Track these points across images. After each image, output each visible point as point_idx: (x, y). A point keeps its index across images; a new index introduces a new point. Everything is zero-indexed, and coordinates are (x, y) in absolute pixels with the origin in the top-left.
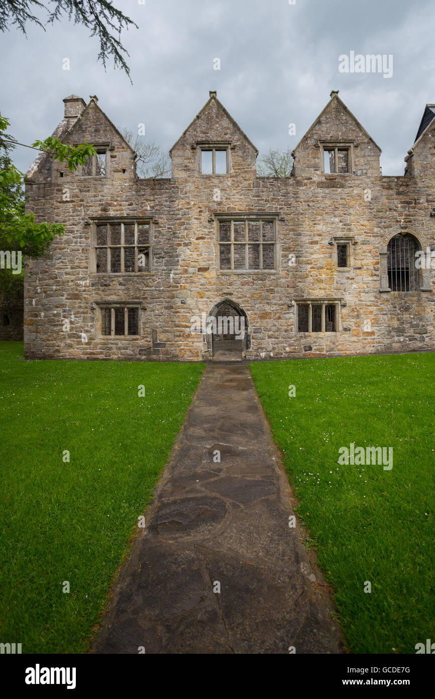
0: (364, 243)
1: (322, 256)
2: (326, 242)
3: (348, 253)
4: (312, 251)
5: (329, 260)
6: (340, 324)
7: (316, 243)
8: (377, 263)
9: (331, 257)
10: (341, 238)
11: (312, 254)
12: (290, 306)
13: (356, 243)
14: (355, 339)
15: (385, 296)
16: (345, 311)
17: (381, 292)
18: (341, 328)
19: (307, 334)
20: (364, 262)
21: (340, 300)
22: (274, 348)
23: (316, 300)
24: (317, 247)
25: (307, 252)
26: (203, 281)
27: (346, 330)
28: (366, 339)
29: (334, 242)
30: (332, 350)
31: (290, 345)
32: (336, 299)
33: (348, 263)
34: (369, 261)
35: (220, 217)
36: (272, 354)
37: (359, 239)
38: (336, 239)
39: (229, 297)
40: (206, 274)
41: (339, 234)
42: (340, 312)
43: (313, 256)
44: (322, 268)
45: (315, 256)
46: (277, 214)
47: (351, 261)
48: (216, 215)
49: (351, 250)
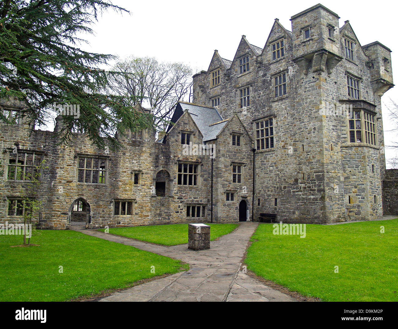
0: (146, 173)
1: (128, 178)
2: (129, 172)
3: (139, 178)
4: (123, 176)
5: (131, 180)
6: (134, 212)
7: (125, 172)
8: (151, 183)
9: (131, 179)
10: (136, 171)
11: (123, 177)
12: (111, 202)
13: (143, 173)
14: (140, 218)
15: (154, 199)
16: (136, 205)
17: (152, 197)
18: (134, 213)
19: (118, 216)
20: (146, 182)
21: (135, 200)
22: (102, 223)
23: (123, 200)
24: (125, 174)
25: (120, 176)
26: (69, 188)
27: (136, 214)
28: (145, 219)
29: (133, 172)
30: (130, 223)
31: (110, 221)
32: (132, 200)
33: (139, 182)
34: (148, 182)
35: (80, 156)
36: (101, 226)
37: (144, 171)
38: (134, 171)
39: (82, 197)
40: (71, 184)
41: (136, 168)
42: (135, 206)
43: (123, 178)
44: (127, 184)
45: (124, 178)
46: (108, 157)
47: (140, 181)
48: (78, 154)
49: (140, 176)
